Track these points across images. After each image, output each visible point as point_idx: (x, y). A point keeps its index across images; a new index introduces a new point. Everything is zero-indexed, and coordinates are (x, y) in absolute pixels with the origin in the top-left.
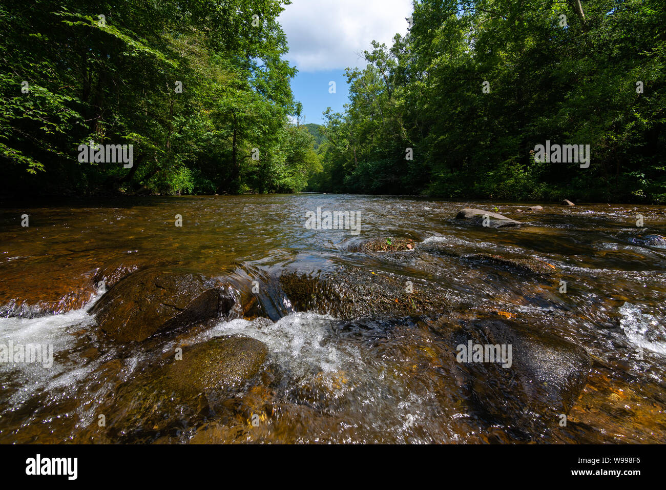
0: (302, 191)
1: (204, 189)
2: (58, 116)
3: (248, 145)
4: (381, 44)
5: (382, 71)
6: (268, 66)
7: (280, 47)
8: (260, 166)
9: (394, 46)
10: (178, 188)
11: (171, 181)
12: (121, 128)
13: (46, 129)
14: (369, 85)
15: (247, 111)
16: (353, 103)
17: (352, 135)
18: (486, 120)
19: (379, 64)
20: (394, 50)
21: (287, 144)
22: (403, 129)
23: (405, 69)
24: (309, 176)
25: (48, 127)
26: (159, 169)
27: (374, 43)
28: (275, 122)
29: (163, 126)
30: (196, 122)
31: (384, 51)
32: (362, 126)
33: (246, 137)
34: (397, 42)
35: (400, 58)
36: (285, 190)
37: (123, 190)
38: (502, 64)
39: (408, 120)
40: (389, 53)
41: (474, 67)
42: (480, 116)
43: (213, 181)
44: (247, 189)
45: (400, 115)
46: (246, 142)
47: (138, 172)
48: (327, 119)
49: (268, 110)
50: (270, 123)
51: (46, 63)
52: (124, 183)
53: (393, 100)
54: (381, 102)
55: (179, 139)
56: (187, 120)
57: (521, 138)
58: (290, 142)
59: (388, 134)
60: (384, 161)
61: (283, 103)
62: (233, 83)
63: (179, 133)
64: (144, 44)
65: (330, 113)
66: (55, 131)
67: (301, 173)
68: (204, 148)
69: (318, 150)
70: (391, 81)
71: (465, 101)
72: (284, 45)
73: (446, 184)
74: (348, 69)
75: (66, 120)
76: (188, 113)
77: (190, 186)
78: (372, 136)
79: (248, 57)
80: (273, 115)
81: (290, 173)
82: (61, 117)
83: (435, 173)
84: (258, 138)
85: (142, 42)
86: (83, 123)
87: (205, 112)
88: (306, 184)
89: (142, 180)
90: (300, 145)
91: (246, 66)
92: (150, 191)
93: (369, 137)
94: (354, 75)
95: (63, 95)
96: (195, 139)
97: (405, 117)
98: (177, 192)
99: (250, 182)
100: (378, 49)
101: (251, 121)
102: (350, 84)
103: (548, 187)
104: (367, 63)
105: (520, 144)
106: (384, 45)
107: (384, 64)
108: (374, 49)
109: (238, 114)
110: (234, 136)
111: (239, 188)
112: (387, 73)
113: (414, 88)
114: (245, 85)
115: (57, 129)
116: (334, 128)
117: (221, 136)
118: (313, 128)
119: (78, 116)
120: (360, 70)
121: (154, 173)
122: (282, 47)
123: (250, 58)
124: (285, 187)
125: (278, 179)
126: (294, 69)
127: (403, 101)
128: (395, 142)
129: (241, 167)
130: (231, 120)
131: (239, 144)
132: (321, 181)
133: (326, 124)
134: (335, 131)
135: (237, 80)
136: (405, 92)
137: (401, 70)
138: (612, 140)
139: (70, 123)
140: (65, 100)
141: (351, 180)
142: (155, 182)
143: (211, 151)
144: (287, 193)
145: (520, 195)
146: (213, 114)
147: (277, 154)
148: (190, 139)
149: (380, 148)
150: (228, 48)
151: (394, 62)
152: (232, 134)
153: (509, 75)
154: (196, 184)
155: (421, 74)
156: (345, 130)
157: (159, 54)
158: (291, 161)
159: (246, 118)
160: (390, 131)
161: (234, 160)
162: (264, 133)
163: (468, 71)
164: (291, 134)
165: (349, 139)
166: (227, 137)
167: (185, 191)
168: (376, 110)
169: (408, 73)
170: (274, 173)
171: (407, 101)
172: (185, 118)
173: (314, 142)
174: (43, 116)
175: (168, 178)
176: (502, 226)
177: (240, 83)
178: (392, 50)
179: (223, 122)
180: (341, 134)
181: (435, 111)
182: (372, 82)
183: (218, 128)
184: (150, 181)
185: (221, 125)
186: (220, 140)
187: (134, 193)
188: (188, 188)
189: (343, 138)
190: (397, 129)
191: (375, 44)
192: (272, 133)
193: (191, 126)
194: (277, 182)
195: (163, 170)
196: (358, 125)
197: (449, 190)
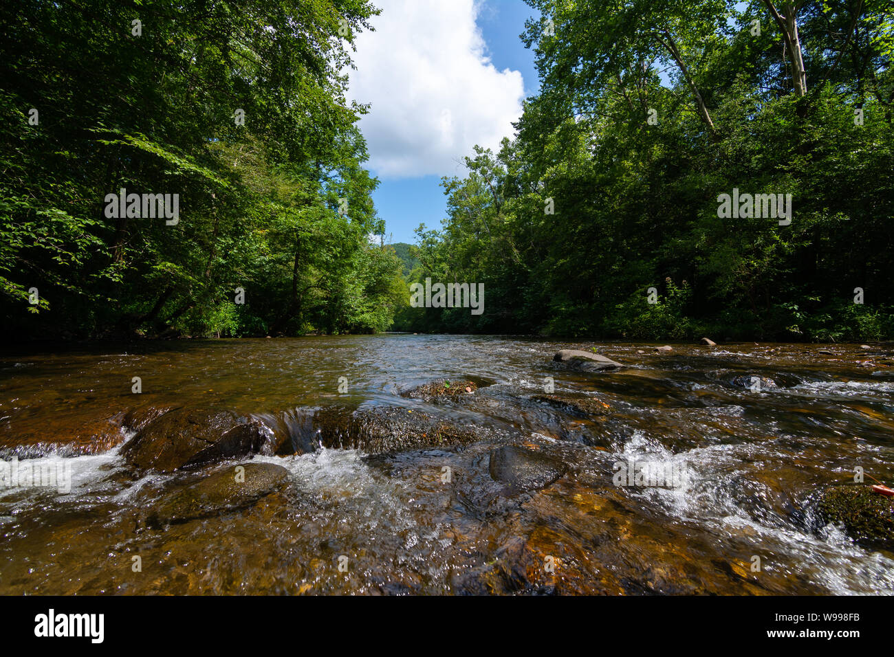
0: (387, 331)
1: (251, 330)
2: (76, 243)
3: (314, 272)
4: (485, 149)
5: (487, 181)
6: (343, 176)
7: (358, 155)
8: (330, 298)
9: (502, 151)
10: (216, 328)
11: (208, 319)
12: (152, 256)
13: (59, 259)
14: (473, 196)
15: (313, 230)
16: (453, 219)
17: (453, 257)
18: (612, 240)
19: (483, 172)
20: (503, 156)
21: (366, 270)
22: (515, 251)
23: (516, 179)
24: (397, 311)
25: (63, 256)
26: (194, 304)
27: (476, 148)
28: (350, 244)
29: (203, 249)
30: (247, 244)
31: (489, 158)
32: (463, 247)
33: (312, 261)
34: (506, 146)
35: (509, 166)
36: (363, 330)
37: (141, 332)
38: (628, 175)
39: (520, 239)
40: (495, 159)
41: (594, 179)
42: (605, 235)
43: (265, 319)
44: (311, 328)
45: (511, 233)
46: (311, 268)
47: (164, 308)
48: (420, 238)
49: (341, 229)
50: (344, 245)
51: (70, 182)
52: (145, 323)
53: (501, 215)
54: (488, 218)
55: (223, 266)
56: (235, 241)
57: (655, 263)
58: (370, 267)
59: (497, 257)
60: (493, 290)
61: (361, 221)
62: (297, 196)
63: (224, 258)
64: (190, 161)
65: (424, 231)
66: (69, 261)
67: (385, 306)
68: (255, 276)
69: (409, 276)
70: (499, 192)
71: (586, 218)
72: (363, 152)
73: (570, 320)
74: (446, 178)
75: (85, 247)
76: (237, 233)
77: (233, 325)
78: (478, 259)
79: (318, 166)
80: (347, 234)
81: (370, 307)
82: (79, 244)
83: (554, 306)
84: (327, 263)
85: (187, 159)
86: (105, 251)
87: (260, 232)
88: (391, 322)
89: (169, 318)
90: (384, 270)
91: (315, 176)
92: (179, 333)
93: (474, 260)
94: (454, 185)
95: (85, 219)
96: (244, 266)
97: (517, 235)
98: (215, 334)
99: (315, 319)
100: (482, 155)
101: (319, 242)
102: (448, 196)
103: (691, 322)
104: (469, 171)
105: (653, 270)
106: (489, 150)
107: (489, 172)
108: (477, 155)
109: (302, 234)
110: (296, 261)
111: (299, 328)
112: (494, 183)
113: (527, 201)
114: (313, 199)
115: (73, 258)
116: (429, 249)
117: (279, 261)
118: (402, 249)
119: (100, 243)
120: (461, 179)
121: (186, 309)
122: (360, 154)
123: (321, 166)
124: (363, 326)
125: (353, 315)
126: (375, 180)
127: (513, 217)
128: (506, 267)
129: (303, 300)
130: (293, 241)
131: (302, 270)
132: (412, 317)
133: (418, 244)
134: (431, 253)
135: (302, 193)
136: (516, 206)
137: (511, 179)
138: (753, 266)
139: (89, 251)
140: (87, 224)
141: (452, 316)
142: (186, 321)
143: (264, 280)
144: (365, 334)
145: (658, 333)
146: (269, 234)
147: (353, 283)
148: (238, 265)
149: (487, 274)
150: (291, 159)
151: (501, 170)
152: (294, 258)
153: (637, 188)
154: (242, 323)
155: (536, 184)
156: (443, 251)
157: (206, 172)
158: (371, 291)
159: (311, 238)
160: (499, 254)
161: (295, 291)
162: (335, 257)
163: (587, 183)
164: (372, 258)
165: (449, 263)
166: (287, 262)
167: (225, 333)
168: (483, 227)
169: (519, 183)
170: (349, 308)
171: (519, 216)
172: (233, 239)
173: (401, 268)
174: (57, 244)
175: (204, 315)
176: (600, 369)
177: (307, 196)
178: (500, 156)
179: (283, 243)
180: (438, 257)
181: (551, 229)
182: (476, 192)
183: (275, 251)
184: (180, 320)
185: (279, 246)
186: (278, 265)
187: (156, 336)
188: (230, 329)
189: (441, 261)
190: (507, 251)
191: (478, 149)
192: (345, 258)
193: (240, 250)
194: (353, 320)
195: (198, 305)
196: (459, 247)
197: (573, 327)
